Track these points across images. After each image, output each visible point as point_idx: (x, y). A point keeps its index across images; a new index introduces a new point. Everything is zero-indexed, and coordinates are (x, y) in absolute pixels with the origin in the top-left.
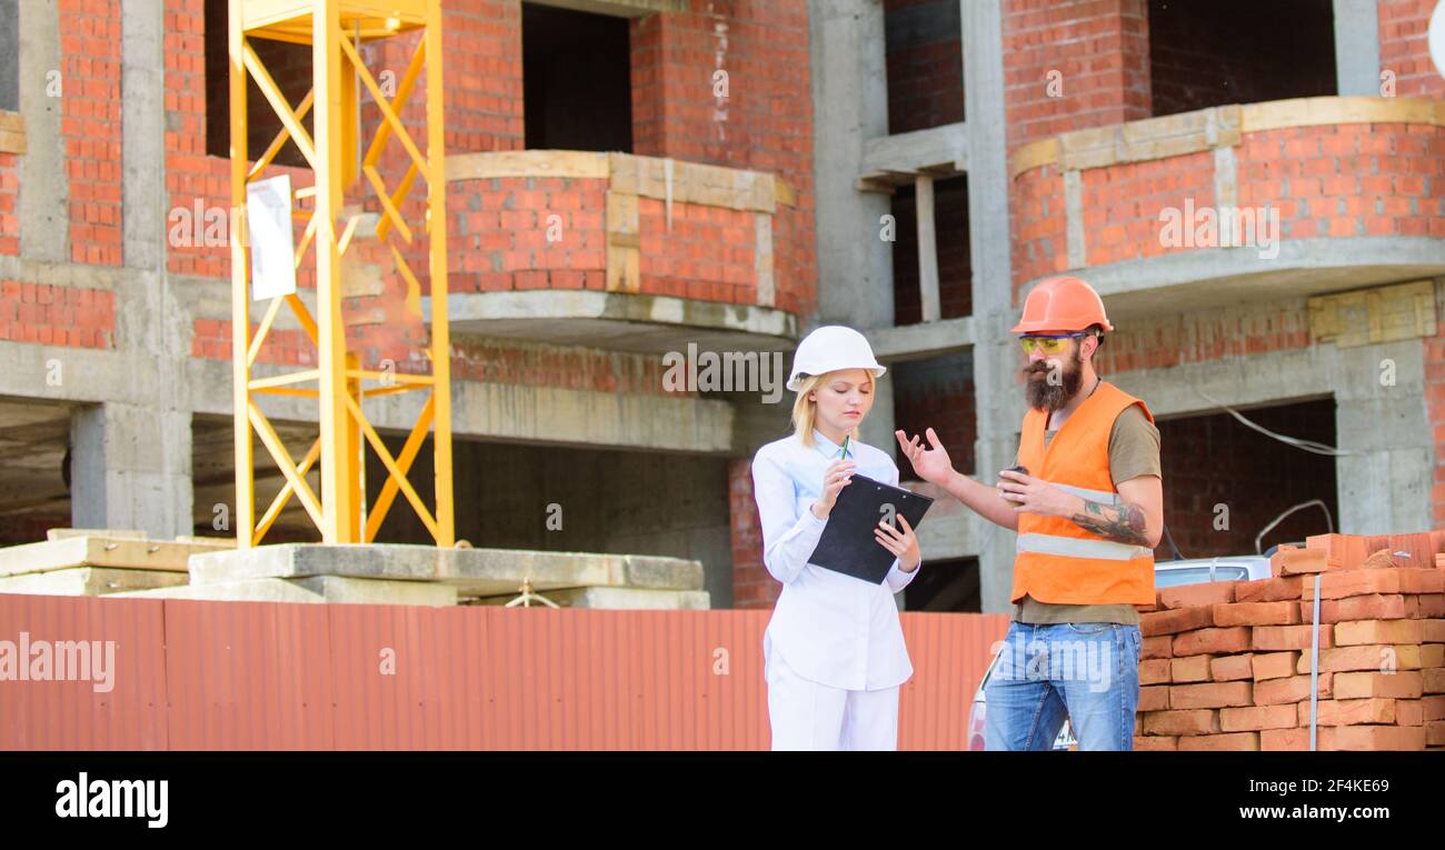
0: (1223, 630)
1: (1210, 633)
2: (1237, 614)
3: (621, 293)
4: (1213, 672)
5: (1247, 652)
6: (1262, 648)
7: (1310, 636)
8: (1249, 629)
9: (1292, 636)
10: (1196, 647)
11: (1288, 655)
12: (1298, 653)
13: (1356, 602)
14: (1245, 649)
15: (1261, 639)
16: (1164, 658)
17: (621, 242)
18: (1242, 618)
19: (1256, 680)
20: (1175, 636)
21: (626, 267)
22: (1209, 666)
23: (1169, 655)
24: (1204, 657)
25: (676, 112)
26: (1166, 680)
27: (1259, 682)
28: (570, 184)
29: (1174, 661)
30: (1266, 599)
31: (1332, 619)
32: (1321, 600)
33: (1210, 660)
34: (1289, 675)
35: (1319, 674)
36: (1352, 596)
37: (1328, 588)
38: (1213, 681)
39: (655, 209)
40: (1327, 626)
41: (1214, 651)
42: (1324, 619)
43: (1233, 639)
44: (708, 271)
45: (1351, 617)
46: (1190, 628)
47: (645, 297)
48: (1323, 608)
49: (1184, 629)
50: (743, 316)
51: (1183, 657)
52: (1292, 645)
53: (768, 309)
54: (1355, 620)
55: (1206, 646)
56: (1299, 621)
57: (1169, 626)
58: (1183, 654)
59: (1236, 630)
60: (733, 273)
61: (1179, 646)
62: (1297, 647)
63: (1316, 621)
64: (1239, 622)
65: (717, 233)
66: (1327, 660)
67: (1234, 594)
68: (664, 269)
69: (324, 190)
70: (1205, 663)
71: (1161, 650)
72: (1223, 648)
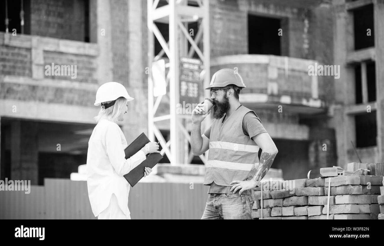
0: (299, 197)
1: (294, 198)
2: (303, 191)
3: (272, 95)
4: (295, 213)
5: (306, 205)
6: (311, 204)
7: (327, 200)
8: (307, 197)
9: (321, 200)
10: (290, 203)
11: (319, 207)
12: (323, 206)
13: (343, 188)
14: (306, 204)
15: (311, 200)
16: (280, 207)
17: (272, 80)
18: (305, 192)
19: (309, 216)
20: (284, 199)
21: (274, 88)
22: (294, 210)
23: (282, 206)
24: (292, 207)
25: (293, 45)
26: (280, 215)
27: (310, 217)
28: (257, 65)
29: (283, 208)
30: (316, 186)
31: (335, 194)
32: (331, 187)
33: (294, 208)
34: (319, 214)
35: (330, 214)
36: (341, 186)
37: (333, 183)
38: (295, 216)
39: (282, 72)
40: (333, 197)
41: (296, 205)
42: (332, 194)
43: (301, 200)
44: (298, 89)
45: (341, 193)
46: (288, 196)
47: (279, 96)
48: (332, 190)
49: (287, 196)
50: (308, 101)
51: (286, 207)
52: (321, 204)
53: (315, 100)
54: (342, 195)
55: (293, 203)
56: (324, 194)
57: (282, 195)
58: (286, 205)
59: (303, 197)
60: (305, 89)
61: (285, 202)
62: (323, 204)
63: (329, 194)
64: (303, 194)
65: (301, 78)
66: (332, 209)
67: (306, 184)
68: (285, 88)
69: (173, 64)
70: (293, 209)
71: (279, 204)
72: (299, 204)
